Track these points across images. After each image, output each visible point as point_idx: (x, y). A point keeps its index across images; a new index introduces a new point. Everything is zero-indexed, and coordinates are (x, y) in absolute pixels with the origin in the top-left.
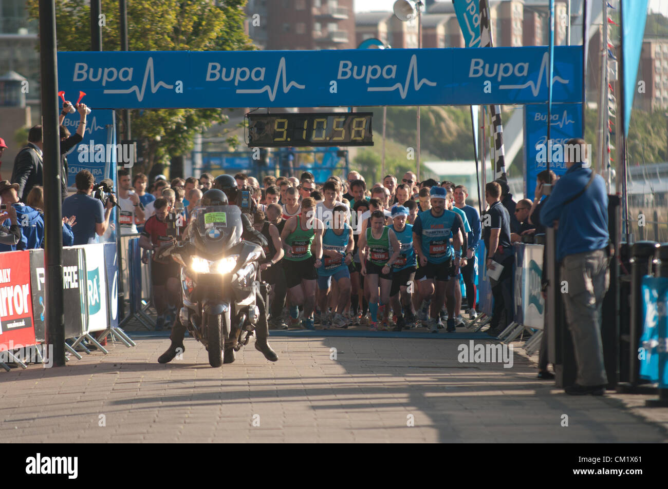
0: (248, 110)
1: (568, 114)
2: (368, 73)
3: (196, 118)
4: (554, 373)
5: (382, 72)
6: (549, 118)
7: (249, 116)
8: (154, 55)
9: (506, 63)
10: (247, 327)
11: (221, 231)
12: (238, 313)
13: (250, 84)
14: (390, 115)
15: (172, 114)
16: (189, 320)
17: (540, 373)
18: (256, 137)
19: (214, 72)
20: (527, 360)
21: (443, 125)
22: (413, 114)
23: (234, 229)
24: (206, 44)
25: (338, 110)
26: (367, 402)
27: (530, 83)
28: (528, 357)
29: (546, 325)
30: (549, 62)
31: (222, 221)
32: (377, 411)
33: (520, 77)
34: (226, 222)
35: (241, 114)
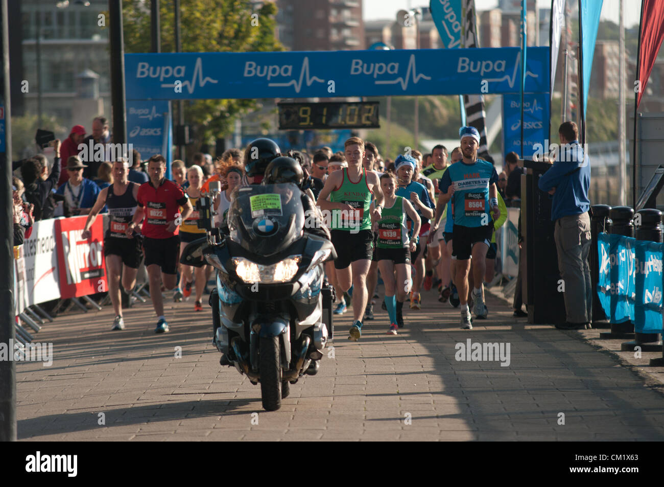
0: (278, 100)
1: (538, 102)
2: (375, 69)
3: (236, 106)
4: (527, 312)
5: (386, 68)
6: (522, 105)
7: (279, 104)
8: (201, 56)
9: (487, 60)
10: (312, 354)
11: (274, 221)
12: (299, 336)
13: (280, 79)
14: (394, 104)
15: (217, 103)
16: (230, 346)
17: (515, 312)
18: (285, 122)
19: (251, 69)
20: (506, 302)
21: (436, 112)
22: (411, 103)
23: (292, 218)
24: (244, 47)
25: (352, 100)
26: (376, 336)
27: (507, 77)
28: (506, 299)
29: (520, 273)
30: (523, 60)
31: (276, 207)
32: (384, 344)
33: (498, 72)
34: (281, 208)
35: (272, 103)
